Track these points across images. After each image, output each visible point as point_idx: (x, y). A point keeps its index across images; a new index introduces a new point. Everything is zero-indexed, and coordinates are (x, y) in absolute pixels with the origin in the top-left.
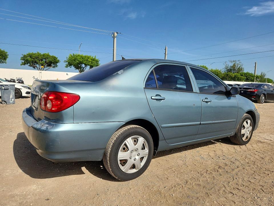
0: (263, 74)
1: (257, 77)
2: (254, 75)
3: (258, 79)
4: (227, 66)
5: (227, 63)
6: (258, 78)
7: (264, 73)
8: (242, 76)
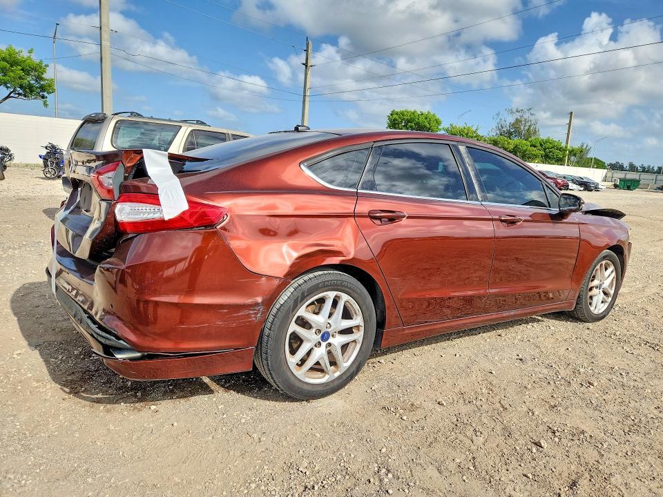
0: (584, 147)
1: (573, 153)
2: (566, 147)
3: (572, 158)
4: (503, 122)
5: (501, 117)
6: (575, 155)
7: (587, 146)
8: (535, 146)
